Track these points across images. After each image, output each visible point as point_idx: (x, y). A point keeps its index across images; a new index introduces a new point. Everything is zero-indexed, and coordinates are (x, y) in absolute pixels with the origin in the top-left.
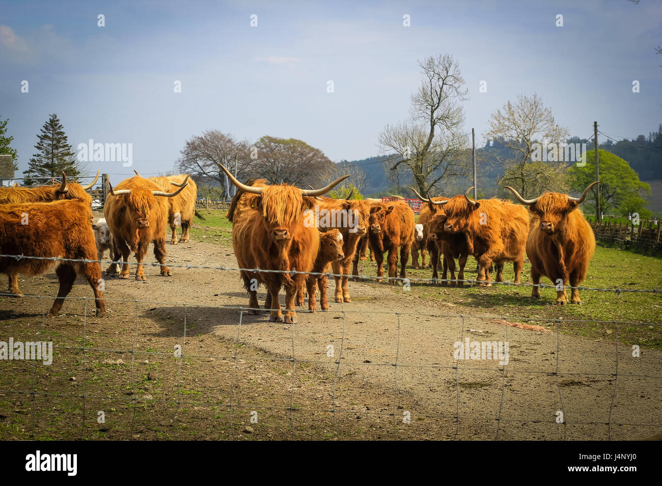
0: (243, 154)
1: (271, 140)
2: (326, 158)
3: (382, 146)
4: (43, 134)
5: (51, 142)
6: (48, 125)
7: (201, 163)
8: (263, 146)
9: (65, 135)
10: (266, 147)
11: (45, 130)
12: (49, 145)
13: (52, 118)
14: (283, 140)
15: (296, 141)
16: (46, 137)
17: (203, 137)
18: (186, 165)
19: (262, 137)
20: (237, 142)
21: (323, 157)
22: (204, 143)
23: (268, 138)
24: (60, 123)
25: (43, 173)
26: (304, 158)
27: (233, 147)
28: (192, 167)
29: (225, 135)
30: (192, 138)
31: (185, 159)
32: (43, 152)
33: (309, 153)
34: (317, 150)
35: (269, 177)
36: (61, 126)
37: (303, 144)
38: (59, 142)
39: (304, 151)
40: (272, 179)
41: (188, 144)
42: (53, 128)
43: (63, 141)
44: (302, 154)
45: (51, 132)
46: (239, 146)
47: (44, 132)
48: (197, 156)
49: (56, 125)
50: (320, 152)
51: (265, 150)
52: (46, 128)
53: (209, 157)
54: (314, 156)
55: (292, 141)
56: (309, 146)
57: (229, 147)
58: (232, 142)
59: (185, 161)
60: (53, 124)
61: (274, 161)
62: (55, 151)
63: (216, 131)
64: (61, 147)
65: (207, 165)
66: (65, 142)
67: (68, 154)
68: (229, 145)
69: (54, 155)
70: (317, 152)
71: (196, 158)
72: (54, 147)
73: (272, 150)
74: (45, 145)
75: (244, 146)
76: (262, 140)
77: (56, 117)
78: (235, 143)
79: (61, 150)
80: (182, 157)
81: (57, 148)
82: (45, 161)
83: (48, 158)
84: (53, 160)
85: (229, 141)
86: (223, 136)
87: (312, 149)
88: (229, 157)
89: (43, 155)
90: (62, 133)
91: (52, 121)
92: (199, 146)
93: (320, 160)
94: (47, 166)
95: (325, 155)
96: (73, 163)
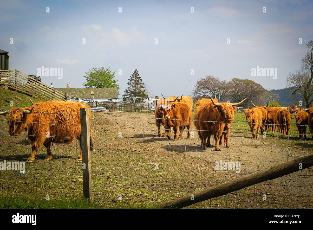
0: (224, 87)
1: (237, 80)
2: (263, 88)
3: (288, 82)
4: (131, 78)
5: (134, 82)
6: (133, 74)
7: (204, 91)
8: (233, 83)
9: (141, 79)
10: (235, 83)
11: (132, 77)
12: (134, 83)
13: (135, 71)
14: (243, 80)
15: (249, 80)
16: (132, 79)
17: (205, 79)
18: (197, 92)
19: (233, 79)
20: (221, 81)
21: (262, 88)
22: (206, 82)
23: (235, 79)
24: (139, 73)
25: (131, 96)
26: (253, 89)
27: (219, 83)
28: (200, 93)
29: (216, 78)
30: (200, 79)
31: (197, 89)
32: (131, 86)
33: (255, 86)
34: (259, 85)
35: (236, 98)
36: (139, 74)
37: (252, 82)
38: (138, 82)
39: (253, 85)
40: (237, 98)
41: (198, 82)
42: (135, 75)
43: (140, 81)
44: (252, 87)
45: (135, 77)
46: (222, 83)
47: (131, 77)
48: (202, 88)
49: (137, 74)
50: (260, 86)
51: (234, 85)
52: (132, 75)
53: (208, 88)
54: (257, 87)
55: (247, 80)
56: (255, 83)
57: (217, 83)
58: (218, 81)
59: (197, 90)
60: (135, 73)
61: (239, 90)
62: (137, 86)
63: (211, 76)
64: (139, 84)
65: (207, 92)
66: (141, 82)
67: (142, 87)
68: (217, 82)
69: (136, 88)
70: (259, 86)
71: (202, 89)
72: (136, 84)
73: (237, 85)
74: (132, 83)
75: (224, 83)
76: (233, 80)
77: (137, 70)
78: (220, 82)
79: (139, 85)
80: (195, 88)
81: (138, 84)
82: (132, 91)
83: (133, 89)
84: (135, 90)
85: (217, 81)
86: (214, 78)
87: (257, 84)
88: (217, 88)
89: (131, 88)
90: (140, 78)
91: (135, 72)
92: (203, 83)
93: (260, 89)
94: (133, 93)
95: (263, 87)
96: (144, 91)
